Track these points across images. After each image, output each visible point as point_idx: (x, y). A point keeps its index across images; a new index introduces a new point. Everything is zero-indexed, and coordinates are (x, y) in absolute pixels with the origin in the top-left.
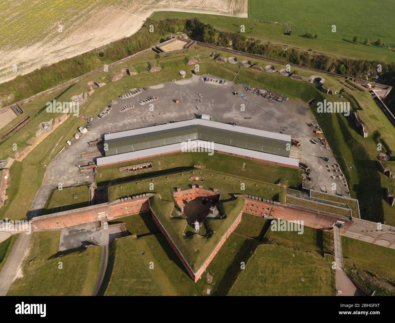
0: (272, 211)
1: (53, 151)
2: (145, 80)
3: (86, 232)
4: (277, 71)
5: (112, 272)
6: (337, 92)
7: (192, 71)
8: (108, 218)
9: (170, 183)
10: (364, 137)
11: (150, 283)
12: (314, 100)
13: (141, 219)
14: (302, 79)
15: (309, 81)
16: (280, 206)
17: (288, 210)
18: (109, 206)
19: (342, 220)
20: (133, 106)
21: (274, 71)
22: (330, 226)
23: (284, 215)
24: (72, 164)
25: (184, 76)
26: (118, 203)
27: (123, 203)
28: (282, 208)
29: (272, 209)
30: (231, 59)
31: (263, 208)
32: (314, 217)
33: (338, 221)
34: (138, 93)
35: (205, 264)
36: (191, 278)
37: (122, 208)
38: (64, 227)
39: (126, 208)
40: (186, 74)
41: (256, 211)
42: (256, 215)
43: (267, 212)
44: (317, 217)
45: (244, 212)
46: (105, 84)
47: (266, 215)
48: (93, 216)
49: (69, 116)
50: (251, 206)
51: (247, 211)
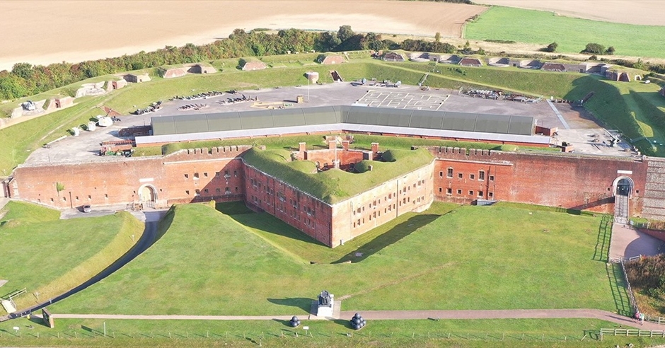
0: (490, 180)
4: (515, 65)
6: (638, 78)
7: (332, 73)
8: (157, 201)
12: (592, 94)
16: (504, 157)
17: (520, 165)
18: (164, 160)
19: (625, 165)
20: (207, 106)
21: (507, 66)
22: (608, 193)
23: (516, 186)
24: (83, 150)
25: (314, 81)
26: (182, 157)
27: (192, 159)
28: (508, 163)
29: (488, 172)
30: (415, 55)
31: (472, 176)
32: (573, 175)
33: (619, 172)
34: (216, 96)
35: (352, 213)
36: (325, 245)
37: (186, 176)
38: (68, 206)
39: (195, 178)
40: (320, 77)
41: (460, 191)
42: (461, 202)
43: (481, 187)
44: (577, 171)
45: (436, 200)
46: (150, 80)
47: (480, 197)
48: (129, 185)
49: (77, 104)
50: (448, 177)
51: (443, 195)
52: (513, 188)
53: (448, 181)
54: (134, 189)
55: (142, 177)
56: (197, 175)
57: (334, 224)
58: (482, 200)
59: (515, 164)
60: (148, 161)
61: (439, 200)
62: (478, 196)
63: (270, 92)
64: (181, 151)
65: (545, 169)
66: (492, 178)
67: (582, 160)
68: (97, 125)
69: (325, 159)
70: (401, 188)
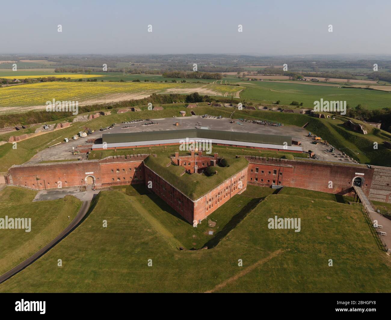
0: (280, 175)
1: (48, 144)
2: (148, 115)
3: (68, 193)
4: (270, 110)
5: (92, 212)
6: (329, 117)
7: (191, 112)
8: (96, 185)
9: (167, 152)
10: (364, 134)
11: (137, 220)
12: (308, 124)
13: (133, 188)
14: (294, 111)
15: (301, 113)
16: (288, 163)
17: (298, 168)
18: (99, 162)
19: (360, 170)
20: (135, 127)
21: (267, 110)
22: (349, 185)
23: (295, 179)
24: (66, 151)
25: (184, 115)
26: (110, 160)
27: (115, 161)
28: (290, 166)
29: (279, 171)
30: (227, 105)
31: (270, 172)
32: (329, 174)
33: (356, 173)
34: (140, 122)
35: (206, 203)
36: (189, 223)
37: (113, 170)
38: (43, 188)
39: (117, 172)
40: (186, 114)
41: (262, 180)
42: (263, 186)
43: (274, 178)
44: (331, 172)
45: (249, 184)
46: (111, 114)
47: (274, 183)
48: (79, 176)
49: (72, 125)
50: (255, 172)
51: (253, 181)
52: (293, 180)
53: (256, 174)
54: (82, 178)
55: (87, 172)
56: (118, 170)
57: (195, 212)
58: (275, 185)
59: (295, 167)
60: (90, 163)
61: (250, 184)
62: (272, 183)
63: (164, 120)
64: (109, 157)
65: (312, 170)
66: (281, 174)
67: (334, 166)
68: (79, 136)
69: (189, 161)
70: (233, 182)
